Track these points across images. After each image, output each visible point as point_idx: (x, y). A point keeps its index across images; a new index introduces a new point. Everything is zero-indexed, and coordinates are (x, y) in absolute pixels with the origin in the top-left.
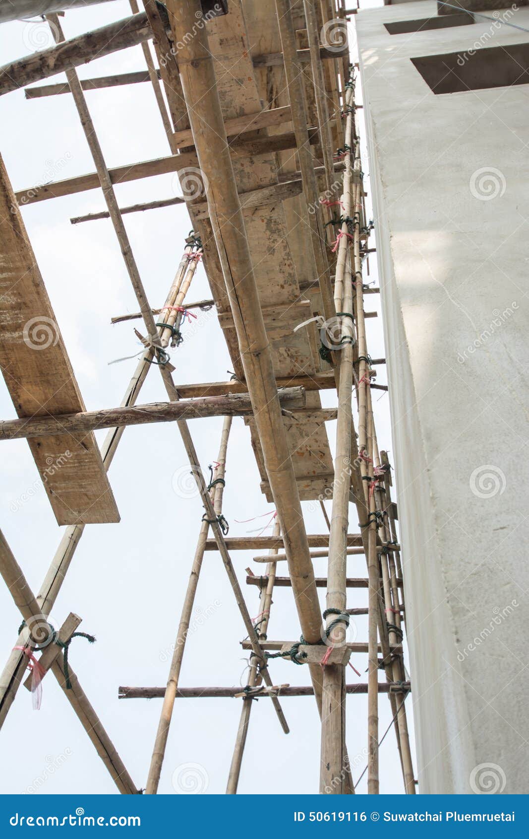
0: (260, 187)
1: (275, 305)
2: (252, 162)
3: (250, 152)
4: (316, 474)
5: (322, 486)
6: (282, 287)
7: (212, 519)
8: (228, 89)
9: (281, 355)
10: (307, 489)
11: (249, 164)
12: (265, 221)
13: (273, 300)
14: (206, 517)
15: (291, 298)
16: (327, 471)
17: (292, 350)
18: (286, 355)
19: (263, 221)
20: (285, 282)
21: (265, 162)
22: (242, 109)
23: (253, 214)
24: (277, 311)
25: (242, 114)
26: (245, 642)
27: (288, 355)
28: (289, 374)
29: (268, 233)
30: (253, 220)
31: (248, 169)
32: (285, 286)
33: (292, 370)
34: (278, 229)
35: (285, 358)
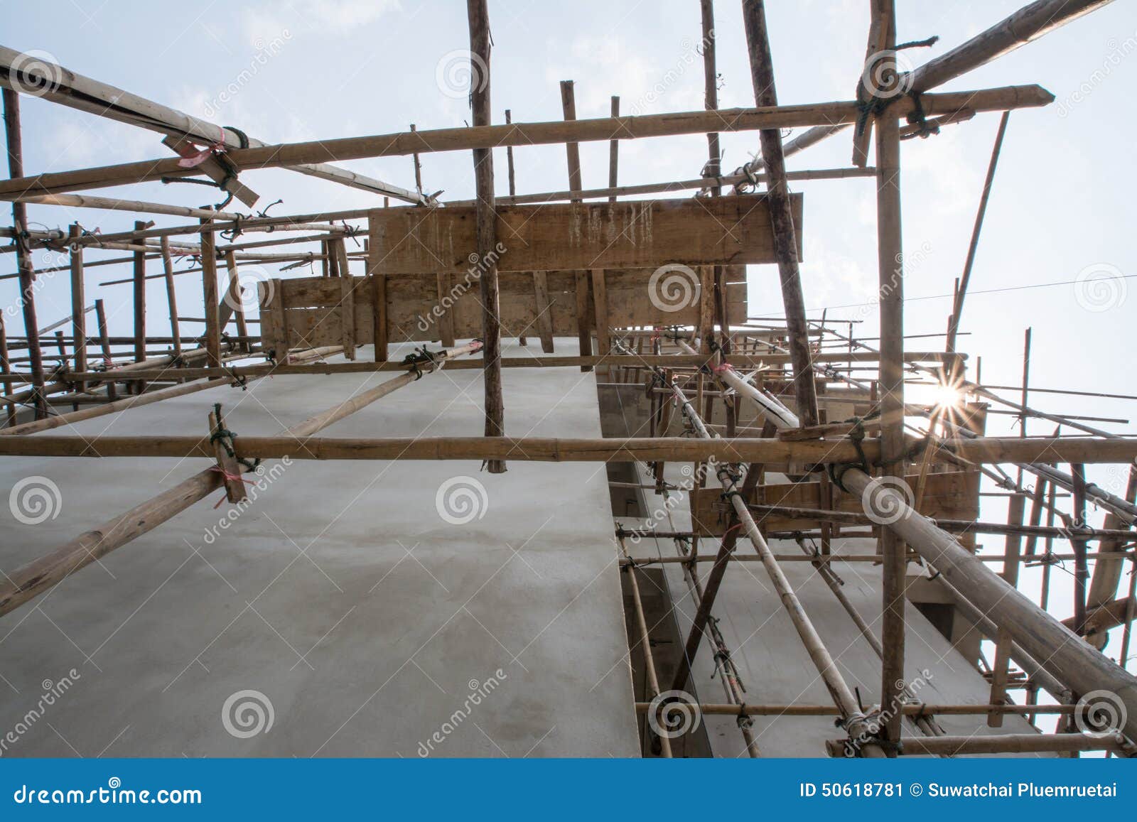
0: (552, 319)
1: (454, 318)
2: (572, 316)
3: (582, 318)
4: (288, 332)
5: (277, 337)
6: (468, 326)
7: (240, 225)
8: (628, 306)
9: (408, 316)
10: (274, 323)
11: (571, 313)
12: (525, 320)
13: (457, 316)
14: (241, 218)
15: (458, 331)
16: (291, 342)
17: (411, 326)
18: (408, 320)
19: (525, 318)
20: (472, 329)
21: (570, 326)
22: (611, 314)
23: (531, 311)
24: (449, 319)
25: (609, 314)
26: (79, 228)
27: (407, 322)
28: (389, 321)
29: (515, 320)
30: (526, 309)
31: (567, 312)
32: (468, 328)
33: (392, 324)
34: (517, 329)
35: (404, 319)
